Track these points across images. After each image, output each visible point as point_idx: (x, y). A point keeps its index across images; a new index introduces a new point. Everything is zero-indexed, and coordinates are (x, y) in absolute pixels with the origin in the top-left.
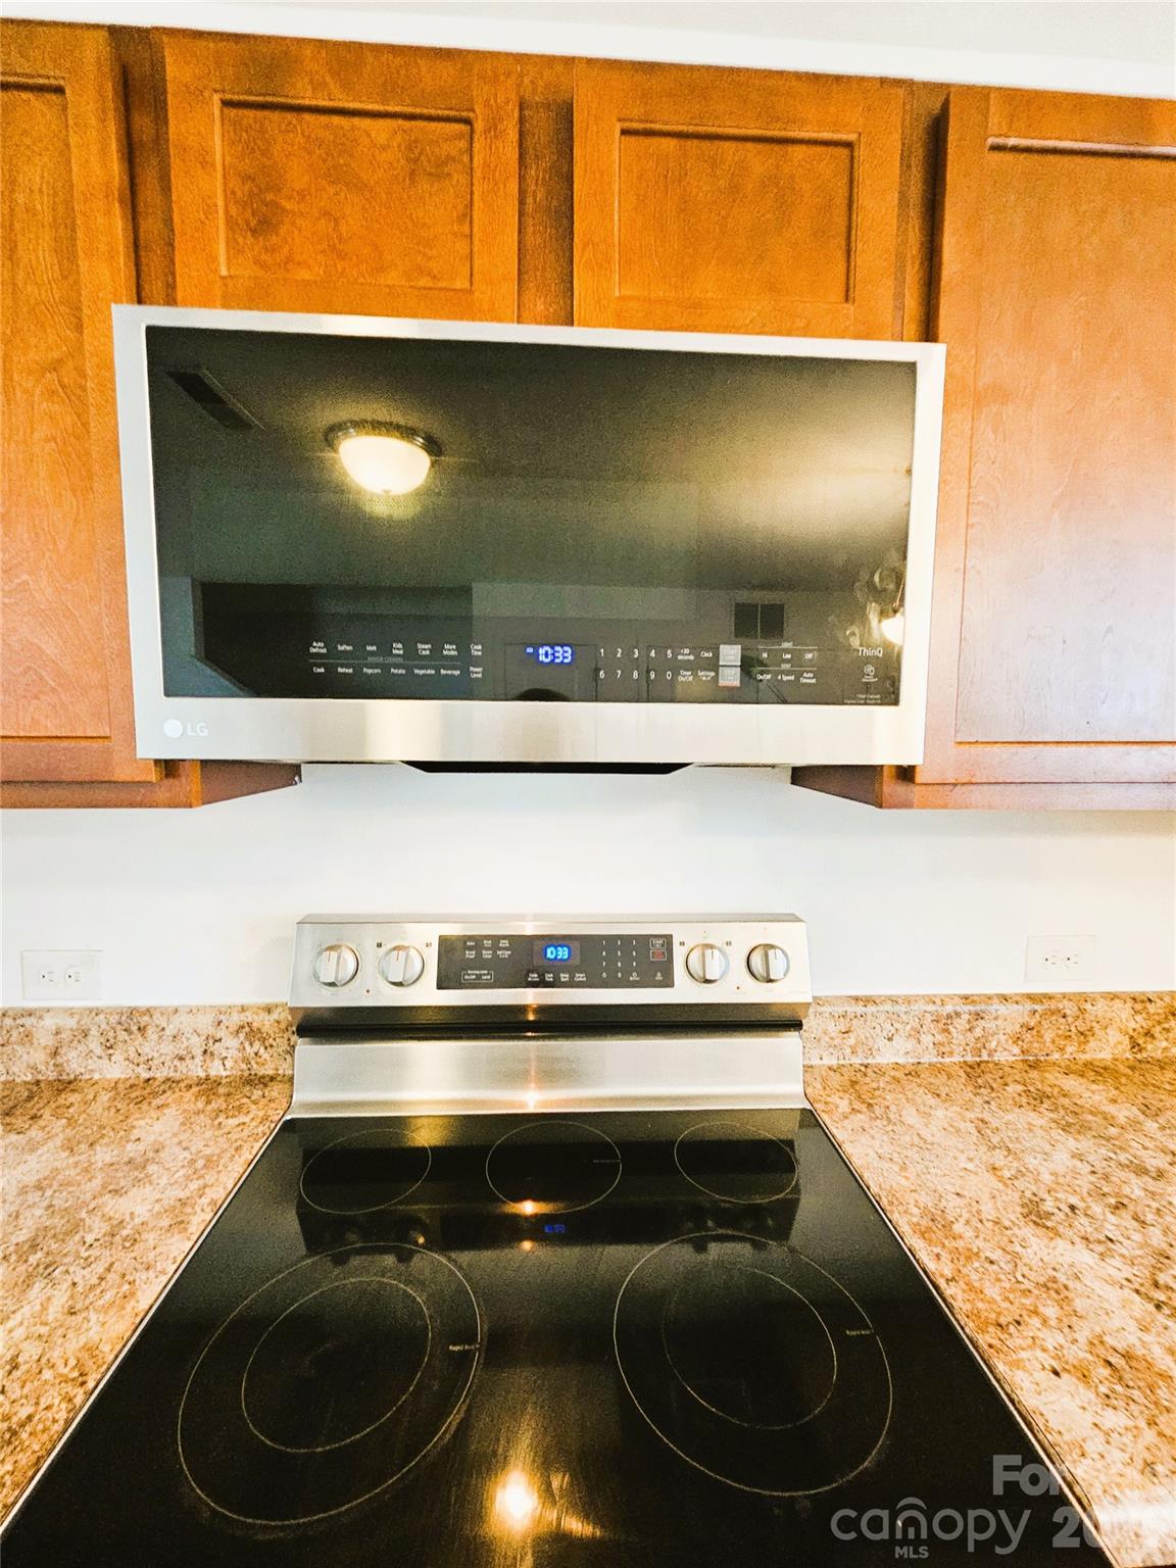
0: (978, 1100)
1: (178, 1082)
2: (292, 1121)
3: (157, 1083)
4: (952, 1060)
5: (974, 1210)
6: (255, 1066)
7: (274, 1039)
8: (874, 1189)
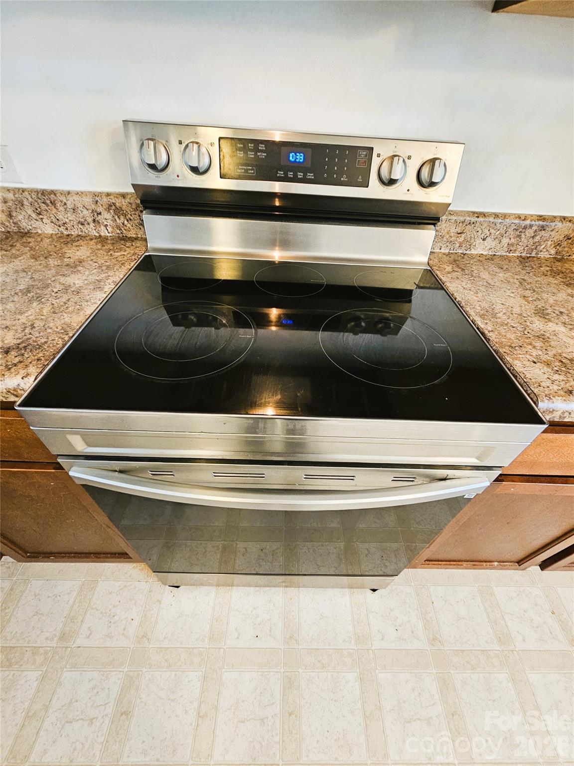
0: (524, 272)
1: (85, 237)
2: (150, 256)
3: (73, 237)
4: (514, 255)
5: (509, 310)
6: (124, 232)
7: (131, 215)
8: (458, 299)
